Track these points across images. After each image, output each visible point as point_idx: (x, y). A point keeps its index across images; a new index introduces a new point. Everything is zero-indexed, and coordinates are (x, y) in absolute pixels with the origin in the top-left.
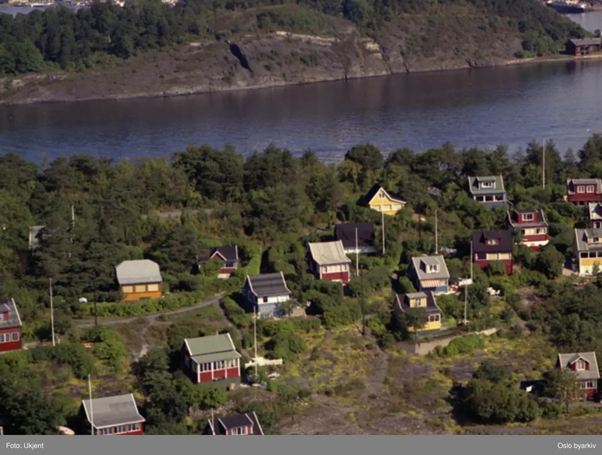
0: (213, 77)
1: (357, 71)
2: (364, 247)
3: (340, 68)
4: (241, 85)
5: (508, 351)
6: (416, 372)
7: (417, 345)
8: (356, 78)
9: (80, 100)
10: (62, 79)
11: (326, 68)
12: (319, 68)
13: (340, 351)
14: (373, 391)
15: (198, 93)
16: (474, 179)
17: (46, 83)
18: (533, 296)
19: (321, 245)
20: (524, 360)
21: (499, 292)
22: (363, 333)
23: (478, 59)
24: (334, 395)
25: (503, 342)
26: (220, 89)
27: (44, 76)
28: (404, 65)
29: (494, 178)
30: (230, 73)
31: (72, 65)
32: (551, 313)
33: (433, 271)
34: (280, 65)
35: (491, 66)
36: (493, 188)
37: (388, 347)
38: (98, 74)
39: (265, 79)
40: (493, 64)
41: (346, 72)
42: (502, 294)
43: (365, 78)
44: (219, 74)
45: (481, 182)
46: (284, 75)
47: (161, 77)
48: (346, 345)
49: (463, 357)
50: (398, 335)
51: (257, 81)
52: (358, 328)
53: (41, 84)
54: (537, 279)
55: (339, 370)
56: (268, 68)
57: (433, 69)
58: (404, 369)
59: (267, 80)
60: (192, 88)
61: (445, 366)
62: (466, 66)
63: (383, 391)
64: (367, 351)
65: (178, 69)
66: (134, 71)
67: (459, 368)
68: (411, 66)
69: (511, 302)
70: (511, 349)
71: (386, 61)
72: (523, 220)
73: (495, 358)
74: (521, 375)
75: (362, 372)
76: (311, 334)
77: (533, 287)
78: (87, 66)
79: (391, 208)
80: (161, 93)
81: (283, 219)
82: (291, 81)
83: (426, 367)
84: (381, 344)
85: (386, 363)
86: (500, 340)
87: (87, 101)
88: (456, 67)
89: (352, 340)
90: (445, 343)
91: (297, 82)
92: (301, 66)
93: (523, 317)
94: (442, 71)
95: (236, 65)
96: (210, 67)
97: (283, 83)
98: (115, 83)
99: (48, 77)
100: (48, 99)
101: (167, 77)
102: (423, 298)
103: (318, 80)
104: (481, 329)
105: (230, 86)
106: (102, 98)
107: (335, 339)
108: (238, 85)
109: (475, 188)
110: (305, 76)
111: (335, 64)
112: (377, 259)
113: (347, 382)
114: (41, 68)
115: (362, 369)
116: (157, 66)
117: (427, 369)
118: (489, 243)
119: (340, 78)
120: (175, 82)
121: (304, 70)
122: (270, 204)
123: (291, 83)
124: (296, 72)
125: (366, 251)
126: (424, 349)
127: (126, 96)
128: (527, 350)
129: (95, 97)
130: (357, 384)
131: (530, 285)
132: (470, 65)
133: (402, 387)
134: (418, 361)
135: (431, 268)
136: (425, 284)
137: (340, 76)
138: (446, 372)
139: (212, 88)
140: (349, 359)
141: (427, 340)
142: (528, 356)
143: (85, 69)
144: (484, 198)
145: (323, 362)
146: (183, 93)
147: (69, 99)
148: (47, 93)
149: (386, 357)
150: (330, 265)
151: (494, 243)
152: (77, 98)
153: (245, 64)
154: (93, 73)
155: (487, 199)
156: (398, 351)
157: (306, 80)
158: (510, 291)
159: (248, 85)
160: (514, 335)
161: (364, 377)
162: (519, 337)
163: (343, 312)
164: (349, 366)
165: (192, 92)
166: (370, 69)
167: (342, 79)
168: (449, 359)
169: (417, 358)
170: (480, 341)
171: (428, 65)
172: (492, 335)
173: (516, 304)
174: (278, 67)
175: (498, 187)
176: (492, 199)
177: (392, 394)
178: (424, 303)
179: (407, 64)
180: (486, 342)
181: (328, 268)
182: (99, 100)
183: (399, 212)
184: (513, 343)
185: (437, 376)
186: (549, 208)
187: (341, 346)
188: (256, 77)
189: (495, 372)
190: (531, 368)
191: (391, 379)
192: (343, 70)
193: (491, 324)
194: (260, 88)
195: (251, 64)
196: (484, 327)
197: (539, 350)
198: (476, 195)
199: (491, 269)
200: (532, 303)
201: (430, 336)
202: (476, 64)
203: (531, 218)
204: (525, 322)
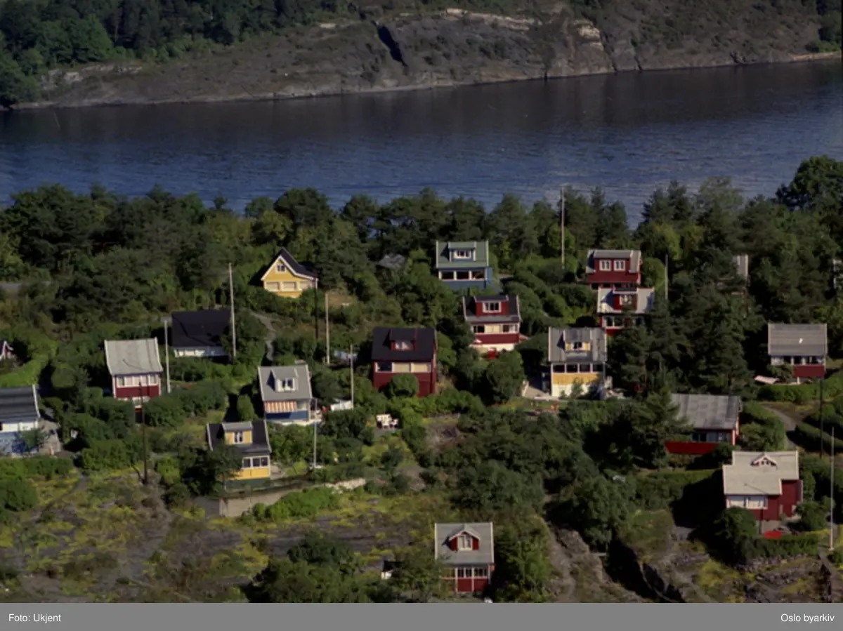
0: (348, 73)
1: (562, 67)
2: (208, 348)
3: (538, 62)
4: (388, 84)
5: (376, 515)
6: (212, 543)
7: (222, 502)
8: (560, 78)
9: (156, 102)
10: (135, 72)
11: (517, 62)
12: (506, 62)
13: (94, 508)
14: (128, 573)
15: (323, 96)
16: (444, 245)
17: (112, 78)
18: (454, 430)
19: (124, 345)
20: (398, 530)
21: (395, 422)
22: (145, 481)
23: (748, 53)
24: (60, 577)
25: (373, 500)
26: (356, 89)
27: (110, 68)
28: (636, 58)
29: (475, 244)
30: (373, 68)
31: (152, 53)
32: (468, 457)
33: (287, 388)
34: (447, 56)
35: (768, 63)
36: (471, 260)
37: (177, 505)
38: (186, 65)
39: (424, 77)
40: (771, 60)
41: (548, 67)
42: (399, 426)
43: (575, 77)
44: (357, 69)
45: (453, 250)
46: (452, 72)
47: (274, 71)
48: (106, 499)
49: (297, 522)
50: (195, 487)
51: (412, 80)
52: (138, 473)
53: (105, 79)
54: (464, 404)
55: (82, 538)
56: (429, 60)
57: (679, 66)
58: (191, 538)
59: (426, 79)
60: (315, 88)
61: (262, 536)
62: (729, 62)
63: (145, 571)
64: (141, 510)
65: (298, 62)
66: (236, 63)
67: (283, 539)
68: (645, 61)
69: (408, 438)
70: (384, 511)
71: (609, 54)
72: (485, 310)
73: (349, 524)
74: (386, 552)
75: (121, 542)
76: (53, 482)
77: (459, 415)
78: (171, 54)
79: (295, 287)
80: (271, 95)
81: (112, 301)
82: (463, 79)
83: (230, 536)
84: (168, 500)
85: (166, 528)
86: (368, 496)
87: (164, 104)
88: (714, 64)
89: (121, 492)
90: (270, 500)
91: (472, 82)
92: (480, 58)
93: (422, 461)
94: (692, 69)
95: (383, 57)
96: (345, 57)
97: (450, 83)
98: (207, 79)
99: (115, 70)
100: (113, 100)
101: (280, 71)
102: (247, 430)
103: (503, 80)
104: (338, 479)
105: (372, 87)
106: (185, 100)
107: (91, 490)
108: (384, 86)
109: (444, 259)
110: (483, 73)
111: (531, 57)
112: (220, 367)
113: (91, 556)
114: (107, 56)
115: (122, 537)
116: (269, 56)
117: (231, 540)
118: (397, 346)
119: (537, 76)
120: (294, 79)
121: (483, 64)
122: (97, 278)
123: (462, 83)
124: (471, 67)
125: (213, 353)
126: (234, 509)
127: (220, 99)
128: (408, 514)
129: (177, 99)
130: (106, 561)
131: (454, 412)
132: (736, 61)
133: (179, 566)
134: (221, 526)
135: (284, 385)
136: (269, 408)
137: (537, 75)
138: (262, 545)
139: (345, 89)
140: (106, 521)
141: (242, 495)
142: (408, 524)
143: (168, 58)
144: (455, 274)
145: (59, 525)
146: (302, 94)
147: (141, 100)
148: (112, 92)
149: (170, 519)
150: (130, 375)
151: (405, 346)
152: (153, 99)
153: (397, 55)
154: (179, 64)
155: (459, 276)
156: (192, 511)
157: (485, 80)
158: (412, 421)
159: (397, 86)
160: (395, 490)
161: (122, 549)
162: (402, 493)
163: (113, 449)
164: (101, 532)
165: (314, 94)
166: (582, 64)
167: (541, 79)
168: (274, 526)
169: (222, 522)
170: (331, 498)
171: (672, 60)
172: (355, 490)
173: (415, 443)
174: (443, 59)
175: (481, 258)
176: (467, 277)
177: (158, 577)
178: (248, 438)
179: (640, 59)
180: (344, 500)
181: (126, 379)
182: (183, 103)
183: (305, 294)
184: (390, 502)
185: (247, 551)
186: (553, 291)
187: (97, 501)
188: (411, 74)
189: (322, 549)
190: (407, 541)
191: (164, 554)
192: (543, 65)
193: (355, 471)
194: (415, 91)
195: (407, 54)
196: (343, 476)
197: (428, 514)
198: (441, 269)
199: (395, 387)
200: (446, 440)
201: (248, 488)
202: (744, 59)
203: (497, 308)
204: (422, 470)
